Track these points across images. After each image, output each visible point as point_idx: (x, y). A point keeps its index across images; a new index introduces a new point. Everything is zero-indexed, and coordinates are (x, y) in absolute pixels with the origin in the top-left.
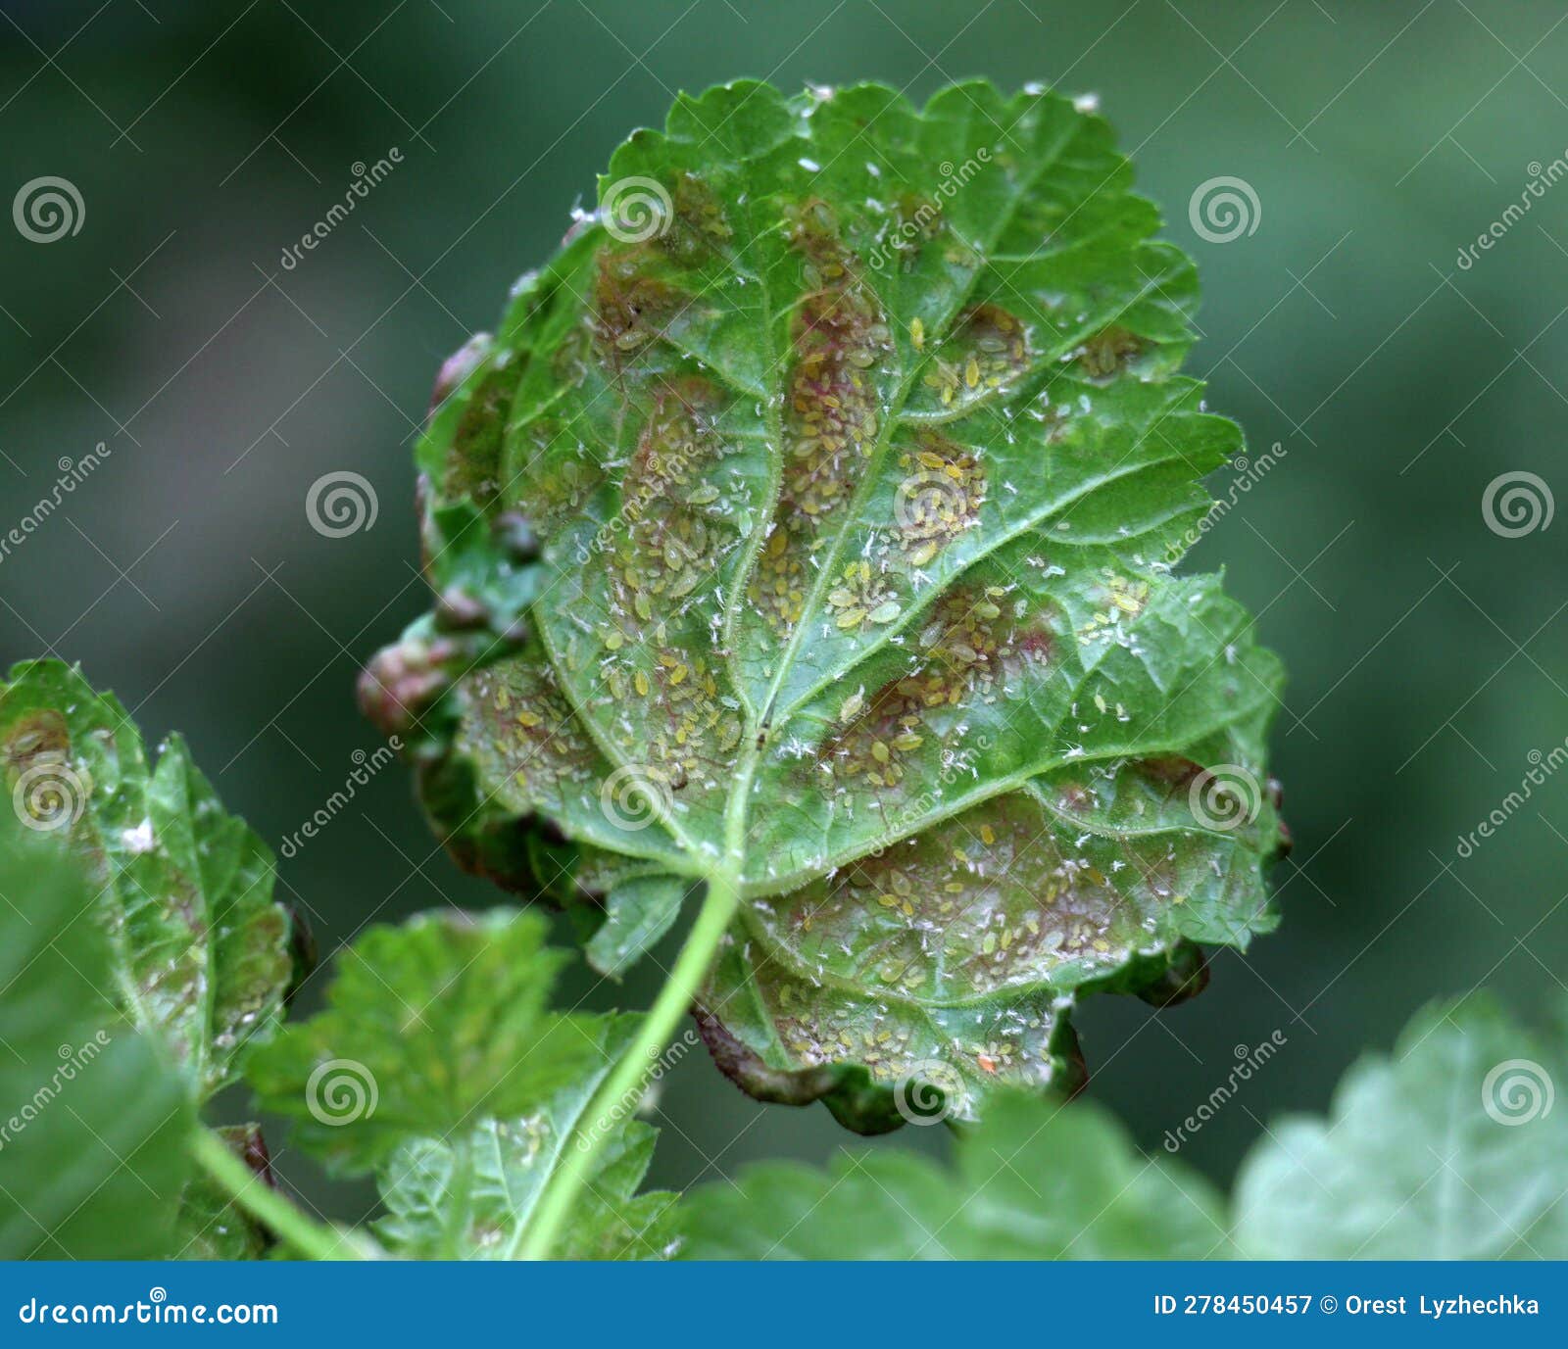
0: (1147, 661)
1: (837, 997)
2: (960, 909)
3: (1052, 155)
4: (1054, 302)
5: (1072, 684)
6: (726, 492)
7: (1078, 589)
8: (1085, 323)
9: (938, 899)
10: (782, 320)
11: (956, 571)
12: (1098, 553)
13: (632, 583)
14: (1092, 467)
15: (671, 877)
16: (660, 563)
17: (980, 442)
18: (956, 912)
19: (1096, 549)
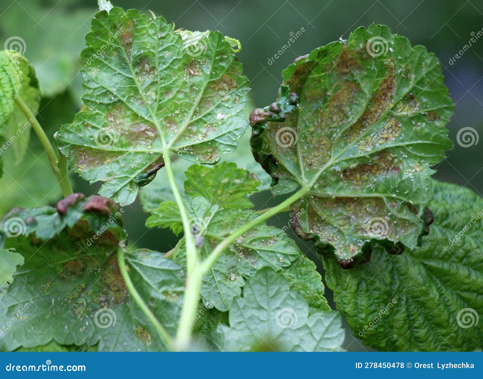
0: (414, 183)
1: (328, 224)
2: (363, 217)
3: (431, 68)
4: (425, 100)
5: (399, 181)
6: (351, 110)
7: (409, 162)
8: (429, 107)
9: (359, 213)
10: (378, 81)
11: (385, 148)
12: (416, 157)
13: (324, 119)
14: (421, 138)
15: (296, 182)
16: (331, 119)
17: (402, 123)
18: (362, 217)
19: (416, 156)
